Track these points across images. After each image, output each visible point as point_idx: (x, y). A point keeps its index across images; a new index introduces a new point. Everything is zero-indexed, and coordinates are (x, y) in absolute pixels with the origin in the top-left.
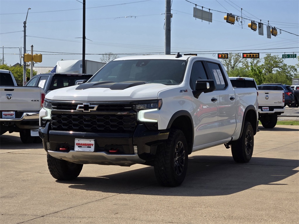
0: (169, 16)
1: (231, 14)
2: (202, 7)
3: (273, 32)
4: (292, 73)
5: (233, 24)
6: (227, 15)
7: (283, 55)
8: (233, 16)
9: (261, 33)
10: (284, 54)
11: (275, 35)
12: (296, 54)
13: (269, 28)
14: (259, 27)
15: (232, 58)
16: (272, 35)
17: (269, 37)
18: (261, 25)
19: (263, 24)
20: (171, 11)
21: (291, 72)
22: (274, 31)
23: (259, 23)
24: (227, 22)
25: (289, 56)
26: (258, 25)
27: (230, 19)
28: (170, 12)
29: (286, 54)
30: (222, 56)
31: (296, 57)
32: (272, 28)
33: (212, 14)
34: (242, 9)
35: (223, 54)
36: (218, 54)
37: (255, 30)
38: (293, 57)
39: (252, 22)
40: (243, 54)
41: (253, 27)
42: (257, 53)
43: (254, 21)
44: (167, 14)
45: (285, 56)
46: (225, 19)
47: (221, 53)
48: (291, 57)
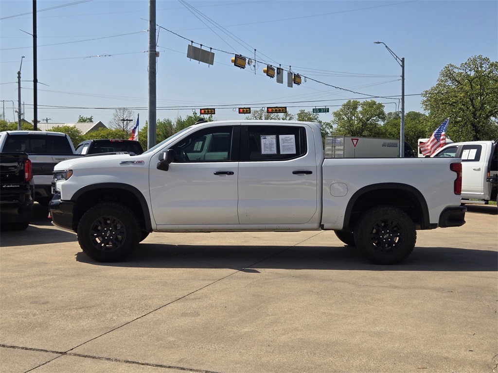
0: (154, 55)
1: (241, 55)
2: (201, 45)
3: (295, 79)
4: (328, 131)
5: (244, 68)
6: (235, 57)
7: (313, 109)
8: (244, 59)
9: (280, 81)
10: (315, 108)
11: (298, 83)
12: (328, 109)
13: (291, 74)
14: (278, 73)
15: (263, 114)
16: (294, 83)
17: (290, 85)
18: (280, 71)
19: (283, 70)
20: (157, 48)
21: (326, 129)
22: (297, 80)
23: (278, 68)
24: (235, 65)
25: (320, 110)
26: (276, 71)
27: (239, 61)
28: (155, 49)
29: (317, 108)
30: (243, 111)
31: (328, 111)
32: (295, 74)
33: (213, 54)
34: (255, 50)
35: (244, 108)
36: (239, 108)
37: (272, 76)
38: (325, 112)
39: (268, 66)
40: (268, 108)
41: (270, 72)
42: (284, 108)
43: (271, 66)
44: (151, 51)
45: (315, 110)
46: (232, 61)
47: (243, 107)
48: (323, 112)
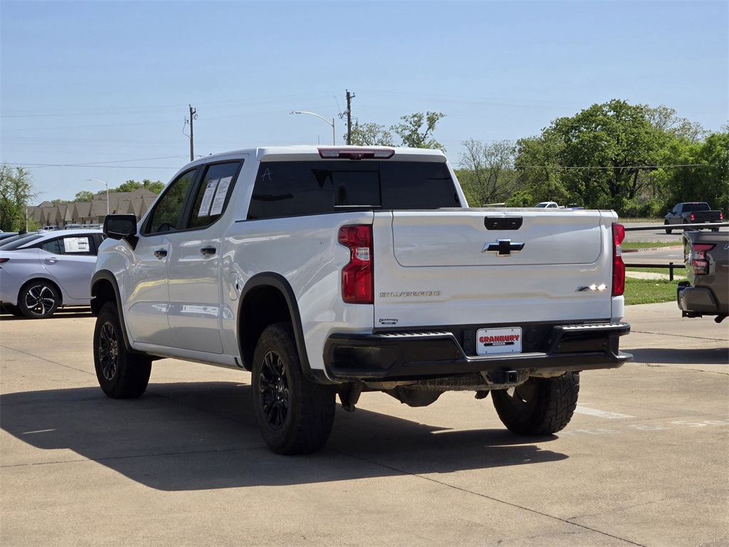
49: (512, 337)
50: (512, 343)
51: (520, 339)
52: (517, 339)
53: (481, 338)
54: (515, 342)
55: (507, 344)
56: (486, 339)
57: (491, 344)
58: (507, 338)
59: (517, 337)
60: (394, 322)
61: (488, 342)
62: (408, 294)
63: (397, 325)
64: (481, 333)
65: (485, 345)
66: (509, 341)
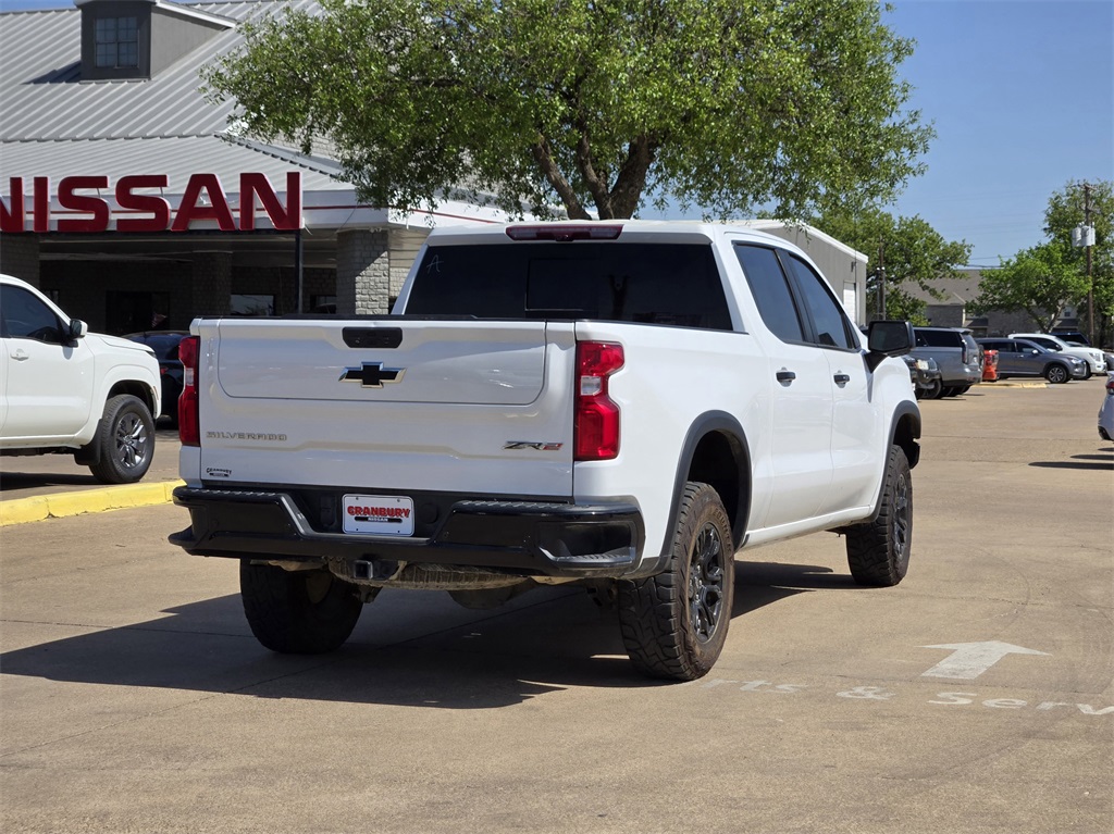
49: (398, 511)
50: (399, 521)
51: (411, 515)
52: (407, 515)
53: (350, 508)
54: (404, 518)
55: (390, 520)
56: (358, 509)
57: (366, 519)
58: (391, 511)
59: (407, 512)
60: (227, 473)
61: (362, 515)
62: (241, 436)
63: (231, 478)
64: (349, 501)
65: (357, 519)
66: (394, 516)
